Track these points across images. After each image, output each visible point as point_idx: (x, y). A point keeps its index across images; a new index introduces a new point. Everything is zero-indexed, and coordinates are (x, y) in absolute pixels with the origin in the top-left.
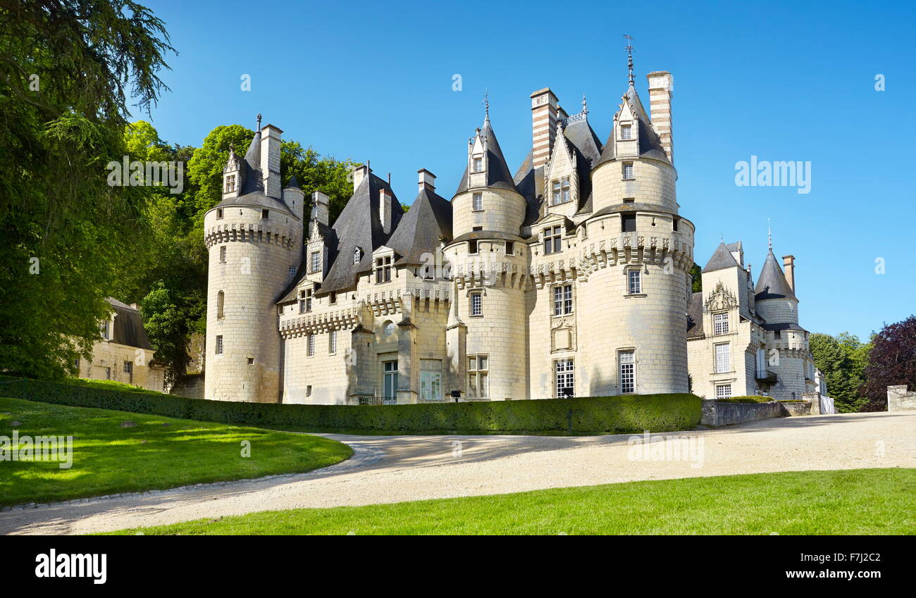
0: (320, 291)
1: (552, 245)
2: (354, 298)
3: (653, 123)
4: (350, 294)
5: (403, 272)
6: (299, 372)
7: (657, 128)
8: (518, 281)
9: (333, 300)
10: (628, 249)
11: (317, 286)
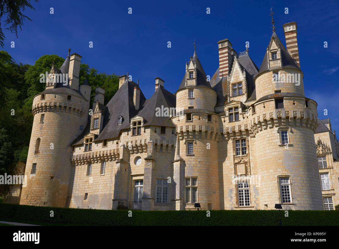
0: (97, 139)
1: (234, 117)
2: (117, 143)
3: (288, 50)
4: (115, 142)
5: (148, 131)
6: (81, 185)
7: (290, 52)
8: (214, 136)
9: (105, 145)
10: (279, 118)
11: (96, 136)
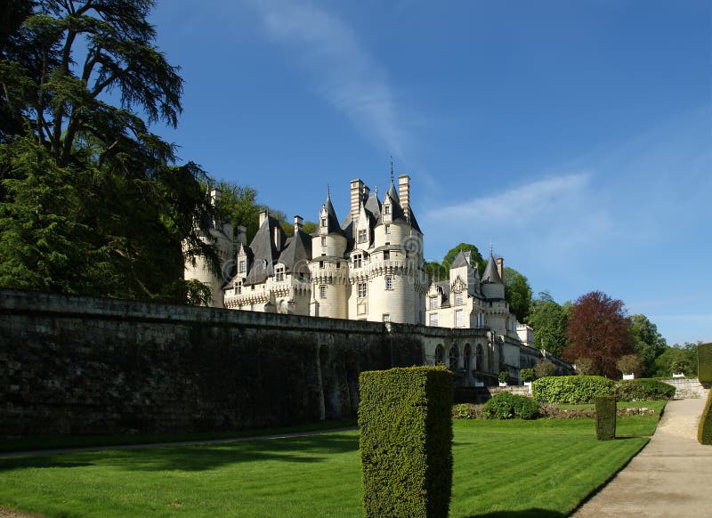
0: (246, 283)
1: (358, 264)
2: (264, 287)
4: (262, 285)
5: (289, 276)
8: (342, 281)
9: (253, 288)
10: (386, 268)
11: (244, 280)
